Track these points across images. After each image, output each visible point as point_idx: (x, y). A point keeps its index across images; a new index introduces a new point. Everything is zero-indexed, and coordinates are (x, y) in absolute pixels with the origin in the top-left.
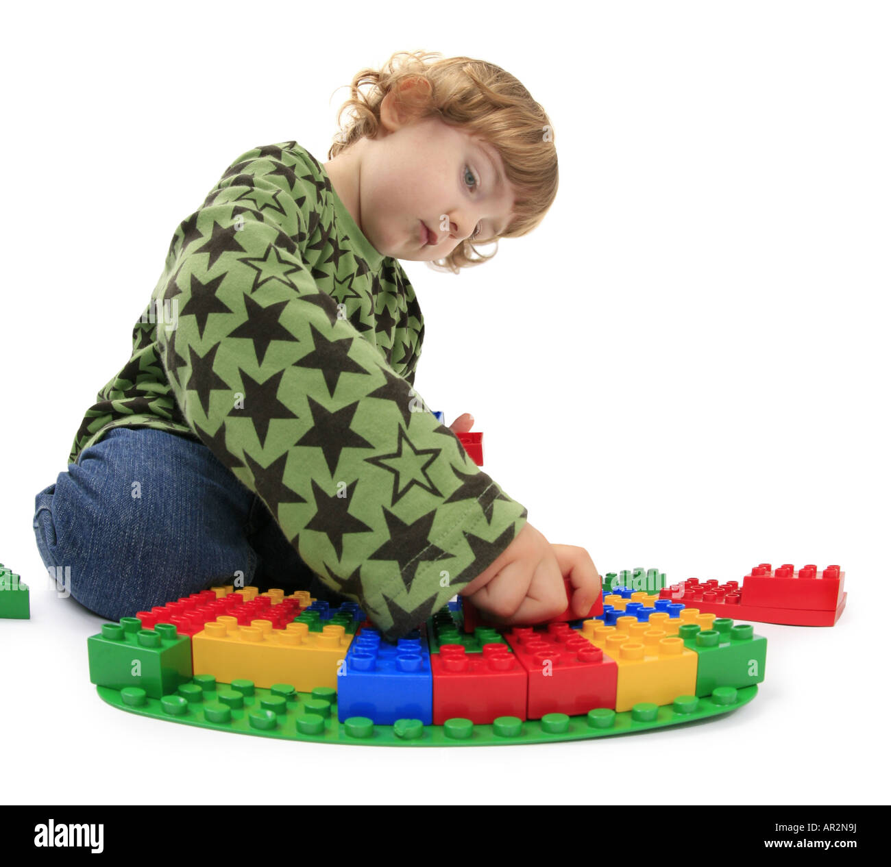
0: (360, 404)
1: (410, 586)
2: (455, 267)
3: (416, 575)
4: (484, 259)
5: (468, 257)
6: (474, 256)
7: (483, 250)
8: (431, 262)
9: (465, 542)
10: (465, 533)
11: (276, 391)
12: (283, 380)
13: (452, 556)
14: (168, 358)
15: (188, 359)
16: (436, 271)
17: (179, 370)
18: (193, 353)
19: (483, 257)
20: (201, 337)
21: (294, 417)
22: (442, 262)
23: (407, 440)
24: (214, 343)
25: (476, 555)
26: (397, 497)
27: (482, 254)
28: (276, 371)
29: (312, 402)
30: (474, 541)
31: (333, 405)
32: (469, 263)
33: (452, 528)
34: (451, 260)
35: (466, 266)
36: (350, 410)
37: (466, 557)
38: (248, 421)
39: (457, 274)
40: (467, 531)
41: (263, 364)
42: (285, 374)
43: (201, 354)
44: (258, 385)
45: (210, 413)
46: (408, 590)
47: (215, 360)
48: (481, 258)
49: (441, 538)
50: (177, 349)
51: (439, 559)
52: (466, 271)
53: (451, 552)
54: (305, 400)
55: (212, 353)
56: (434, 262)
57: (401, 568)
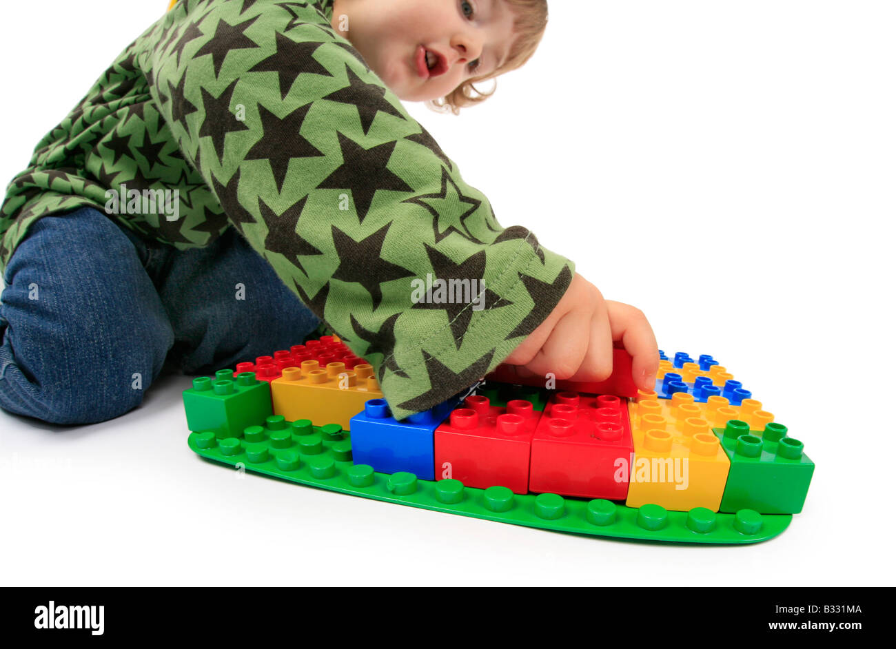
0: (397, 143)
1: (461, 340)
2: (454, 107)
3: (470, 327)
4: (483, 97)
5: (467, 95)
6: (473, 94)
7: (482, 87)
8: (431, 101)
9: (521, 285)
10: (520, 274)
11: (299, 126)
12: (309, 113)
13: (510, 303)
14: (173, 107)
15: (199, 103)
16: (437, 112)
17: (188, 117)
18: (206, 94)
19: (482, 95)
20: (217, 77)
21: (319, 154)
22: (441, 101)
23: (452, 182)
24: (232, 80)
25: (535, 301)
26: (439, 238)
27: (481, 91)
28: (302, 104)
29: (341, 137)
30: (532, 284)
31: (367, 142)
32: (469, 102)
33: (506, 269)
34: (451, 99)
35: (466, 105)
36: (387, 149)
37: (524, 304)
38: (265, 163)
39: (457, 114)
40: (522, 272)
41: (288, 97)
42: (312, 107)
43: (216, 95)
44: (279, 119)
45: (224, 159)
46: (459, 346)
47: (232, 98)
48: (480, 96)
49: (496, 280)
50: (186, 95)
51: (496, 306)
52: (466, 111)
53: (507, 297)
54: (335, 135)
55: (229, 91)
56: (434, 102)
57: (450, 320)
